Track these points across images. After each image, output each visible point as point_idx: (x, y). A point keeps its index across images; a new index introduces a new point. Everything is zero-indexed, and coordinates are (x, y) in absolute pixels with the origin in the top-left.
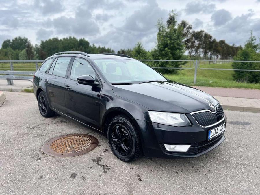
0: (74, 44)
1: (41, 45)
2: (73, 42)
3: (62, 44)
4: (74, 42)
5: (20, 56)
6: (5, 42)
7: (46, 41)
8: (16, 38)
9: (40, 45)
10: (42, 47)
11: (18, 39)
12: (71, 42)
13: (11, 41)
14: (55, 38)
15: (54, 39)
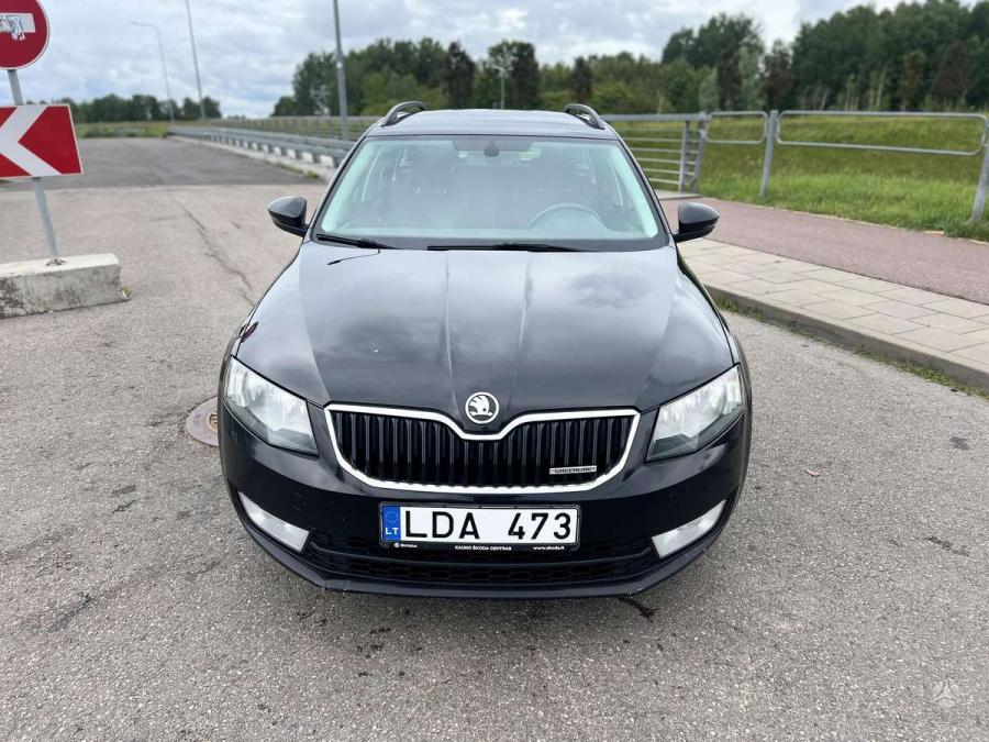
0: (941, 27)
1: (798, 39)
2: (939, 18)
3: (886, 30)
4: (945, 18)
5: (704, 91)
6: (675, 39)
7: (822, 23)
8: (713, 22)
9: (791, 44)
10: (801, 49)
11: (718, 24)
12: (927, 19)
13: (696, 34)
14: (860, 9)
15: (856, 13)
